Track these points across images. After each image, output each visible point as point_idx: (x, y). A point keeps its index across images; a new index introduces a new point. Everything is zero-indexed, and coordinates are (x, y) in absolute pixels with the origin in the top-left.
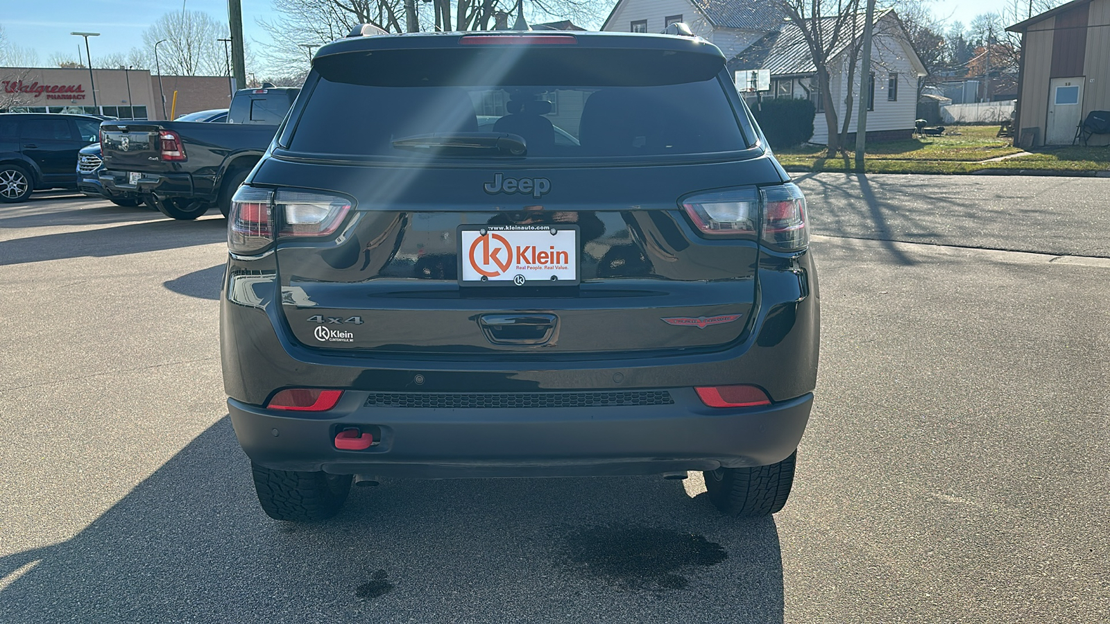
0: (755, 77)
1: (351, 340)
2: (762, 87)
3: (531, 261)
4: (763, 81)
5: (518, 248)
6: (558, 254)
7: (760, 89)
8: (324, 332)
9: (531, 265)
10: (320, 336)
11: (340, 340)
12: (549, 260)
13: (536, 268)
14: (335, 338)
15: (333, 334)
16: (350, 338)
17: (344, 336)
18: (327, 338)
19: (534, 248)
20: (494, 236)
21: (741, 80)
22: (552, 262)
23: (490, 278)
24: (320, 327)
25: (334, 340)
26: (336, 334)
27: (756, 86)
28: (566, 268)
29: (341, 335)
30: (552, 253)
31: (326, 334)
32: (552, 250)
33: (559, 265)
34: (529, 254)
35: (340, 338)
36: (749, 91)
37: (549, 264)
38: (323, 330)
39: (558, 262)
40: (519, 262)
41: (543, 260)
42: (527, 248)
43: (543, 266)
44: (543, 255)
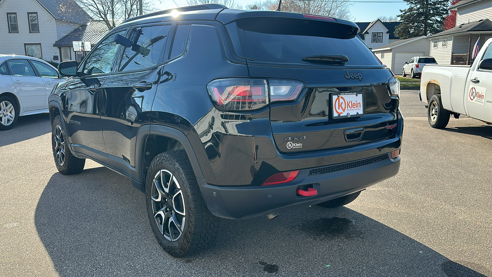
0: (83, 45)
1: (301, 147)
2: (87, 49)
3: (351, 107)
4: (87, 46)
5: (347, 102)
6: (358, 103)
7: (86, 50)
8: (291, 144)
9: (351, 109)
10: (289, 146)
11: (297, 147)
12: (355, 106)
13: (352, 110)
14: (295, 146)
15: (294, 145)
16: (301, 146)
17: (298, 145)
18: (292, 147)
19: (352, 101)
20: (342, 97)
21: (76, 46)
22: (356, 107)
23: (341, 115)
24: (289, 143)
25: (294, 147)
26: (295, 145)
27: (84, 49)
28: (360, 109)
29: (297, 145)
30: (356, 103)
31: (291, 145)
32: (356, 102)
33: (358, 108)
34: (350, 104)
35: (297, 146)
36: (81, 51)
37: (355, 108)
38: (290, 143)
39: (358, 107)
40: (348, 108)
41: (354, 107)
42: (350, 101)
43: (354, 109)
44: (354, 104)
